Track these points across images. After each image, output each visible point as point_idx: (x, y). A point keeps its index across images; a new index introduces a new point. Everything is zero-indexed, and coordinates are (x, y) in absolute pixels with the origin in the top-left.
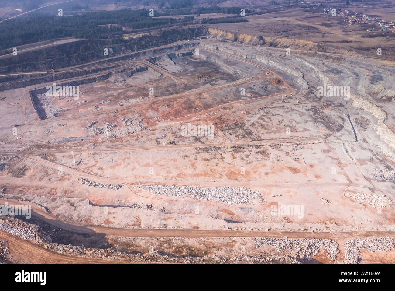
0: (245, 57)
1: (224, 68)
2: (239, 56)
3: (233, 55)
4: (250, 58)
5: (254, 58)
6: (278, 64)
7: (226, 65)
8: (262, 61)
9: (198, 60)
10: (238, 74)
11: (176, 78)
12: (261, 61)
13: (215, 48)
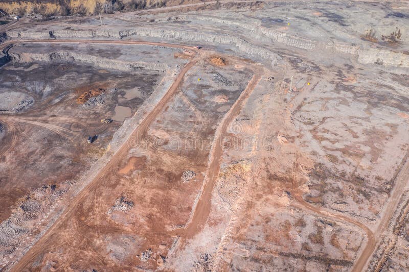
0: (117, 36)
1: (102, 66)
2: (103, 37)
3: (92, 38)
4: (126, 36)
5: (133, 34)
6: (183, 33)
7: (105, 59)
8: (152, 35)
9: (35, 67)
10: (141, 68)
11: (40, 118)
12: (148, 35)
13: (46, 34)
